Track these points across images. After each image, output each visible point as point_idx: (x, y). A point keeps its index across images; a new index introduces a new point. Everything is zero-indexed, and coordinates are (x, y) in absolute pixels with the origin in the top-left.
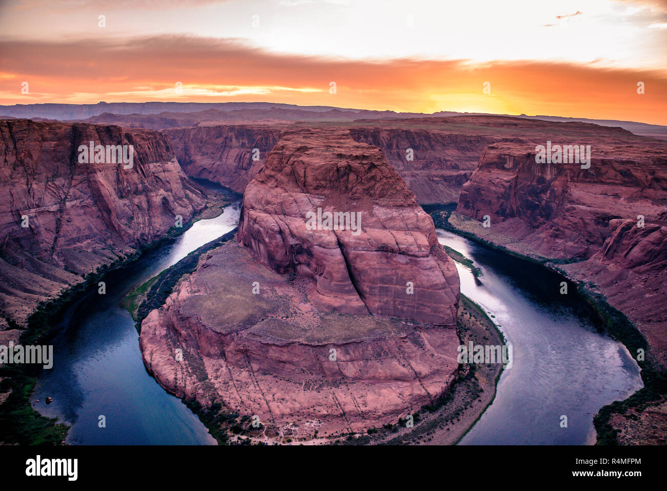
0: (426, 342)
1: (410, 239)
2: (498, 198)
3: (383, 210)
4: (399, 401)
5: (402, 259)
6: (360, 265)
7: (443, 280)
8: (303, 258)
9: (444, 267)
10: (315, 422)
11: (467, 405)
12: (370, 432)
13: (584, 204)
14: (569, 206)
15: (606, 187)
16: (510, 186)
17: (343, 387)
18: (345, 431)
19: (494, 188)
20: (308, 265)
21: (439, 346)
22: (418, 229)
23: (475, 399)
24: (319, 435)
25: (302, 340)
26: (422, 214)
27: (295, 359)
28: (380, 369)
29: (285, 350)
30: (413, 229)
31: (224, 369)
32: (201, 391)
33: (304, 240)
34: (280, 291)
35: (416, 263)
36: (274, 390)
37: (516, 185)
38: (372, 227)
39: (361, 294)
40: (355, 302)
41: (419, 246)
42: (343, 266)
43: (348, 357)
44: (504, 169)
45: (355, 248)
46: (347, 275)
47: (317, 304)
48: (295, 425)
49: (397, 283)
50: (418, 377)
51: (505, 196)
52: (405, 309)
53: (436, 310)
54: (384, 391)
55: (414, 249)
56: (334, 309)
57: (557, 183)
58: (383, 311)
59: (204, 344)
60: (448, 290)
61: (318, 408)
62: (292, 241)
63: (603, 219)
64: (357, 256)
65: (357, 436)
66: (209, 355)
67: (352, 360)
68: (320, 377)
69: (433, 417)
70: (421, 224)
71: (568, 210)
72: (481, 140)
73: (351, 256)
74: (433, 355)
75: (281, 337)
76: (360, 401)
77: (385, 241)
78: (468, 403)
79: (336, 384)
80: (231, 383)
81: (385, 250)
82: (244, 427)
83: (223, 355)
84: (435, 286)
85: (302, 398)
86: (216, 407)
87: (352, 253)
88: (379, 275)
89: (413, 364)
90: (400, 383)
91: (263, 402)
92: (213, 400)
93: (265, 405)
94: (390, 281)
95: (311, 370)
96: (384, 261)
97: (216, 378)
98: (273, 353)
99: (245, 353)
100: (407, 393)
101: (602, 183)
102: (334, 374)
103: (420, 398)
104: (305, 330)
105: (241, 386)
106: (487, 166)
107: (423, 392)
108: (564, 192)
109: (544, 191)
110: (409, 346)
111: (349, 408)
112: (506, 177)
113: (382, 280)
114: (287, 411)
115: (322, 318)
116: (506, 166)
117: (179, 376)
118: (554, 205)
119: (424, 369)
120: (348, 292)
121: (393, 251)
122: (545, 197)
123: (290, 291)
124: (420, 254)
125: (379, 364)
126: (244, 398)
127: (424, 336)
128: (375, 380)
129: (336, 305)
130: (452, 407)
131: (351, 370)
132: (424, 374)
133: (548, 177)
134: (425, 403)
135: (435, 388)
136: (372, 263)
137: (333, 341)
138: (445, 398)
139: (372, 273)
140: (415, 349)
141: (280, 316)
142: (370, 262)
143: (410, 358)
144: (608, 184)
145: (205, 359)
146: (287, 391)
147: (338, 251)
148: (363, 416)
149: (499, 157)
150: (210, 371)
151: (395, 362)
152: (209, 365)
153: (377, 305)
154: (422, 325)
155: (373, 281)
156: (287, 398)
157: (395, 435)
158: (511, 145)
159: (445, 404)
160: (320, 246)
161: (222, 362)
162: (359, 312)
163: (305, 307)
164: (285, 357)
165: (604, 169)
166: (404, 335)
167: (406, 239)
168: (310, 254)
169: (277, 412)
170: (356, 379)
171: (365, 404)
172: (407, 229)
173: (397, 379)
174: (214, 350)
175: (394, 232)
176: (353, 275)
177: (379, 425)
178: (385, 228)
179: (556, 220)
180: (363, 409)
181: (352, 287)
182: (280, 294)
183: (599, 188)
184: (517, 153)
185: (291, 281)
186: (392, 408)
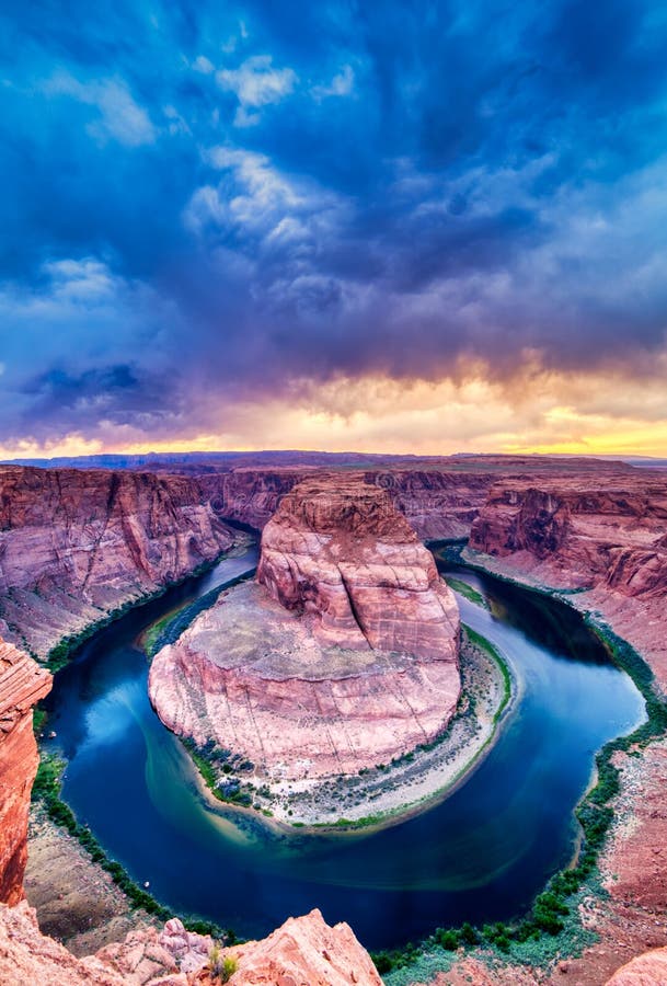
0: (425, 677)
1: (410, 574)
2: (506, 532)
3: (385, 547)
4: (393, 739)
5: (401, 594)
6: (362, 600)
7: (442, 614)
8: (309, 594)
9: (443, 600)
10: (306, 763)
11: (464, 743)
12: (361, 773)
13: (585, 535)
14: (572, 537)
15: (604, 518)
16: (516, 521)
17: (338, 724)
18: (336, 772)
19: (501, 523)
20: (314, 601)
21: (437, 681)
22: (418, 564)
23: (472, 736)
24: (308, 776)
25: (301, 676)
26: (422, 549)
27: (293, 695)
28: (377, 705)
29: (283, 685)
30: (413, 565)
31: (224, 706)
32: (198, 728)
33: (311, 578)
34: (287, 627)
35: (415, 597)
36: (269, 727)
37: (521, 520)
38: (374, 563)
39: (363, 630)
40: (357, 636)
41: (418, 582)
42: (346, 602)
43: (345, 693)
44: (508, 504)
45: (358, 584)
46: (350, 610)
47: (321, 640)
48: (286, 765)
49: (398, 617)
50: (414, 713)
51: (512, 530)
52: (405, 643)
53: (435, 644)
54: (379, 729)
55: (414, 584)
56: (336, 645)
57: (557, 515)
58: (385, 646)
59: (207, 679)
60: (447, 623)
61: (310, 747)
62: (300, 578)
63: (604, 548)
64: (359, 592)
65: (347, 777)
66: (211, 691)
67: (348, 697)
68: (316, 714)
69: (427, 756)
70: (421, 560)
71: (570, 541)
72: (490, 478)
73: (354, 592)
74: (430, 690)
75: (281, 671)
76: (353, 739)
77: (385, 577)
78: (464, 742)
79: (331, 720)
80: (228, 720)
81: (386, 586)
82: (234, 766)
83: (224, 690)
84: (433, 620)
85: (296, 735)
86: (211, 744)
87: (355, 589)
88: (380, 610)
89: (410, 700)
90: (395, 720)
91: (257, 740)
92: (208, 737)
93: (258, 744)
94: (391, 616)
95: (307, 706)
96: (386, 596)
97: (216, 714)
98: (272, 689)
99: (245, 688)
100: (402, 730)
101: (601, 513)
102: (329, 711)
103: (417, 736)
104: (305, 666)
105: (237, 722)
106: (494, 502)
107: (419, 730)
108: (565, 523)
109: (547, 524)
110: (407, 681)
111: (342, 747)
112: (512, 511)
113: (383, 615)
114: (279, 750)
115: (323, 653)
116: (511, 501)
117: (180, 713)
118: (558, 537)
119: (420, 706)
120: (350, 627)
121: (393, 586)
122: (549, 529)
123: (296, 627)
124: (419, 588)
125: (375, 701)
126: (239, 736)
127: (423, 671)
128: (370, 717)
129: (339, 640)
130: (448, 745)
131: (347, 707)
132: (420, 711)
133: (550, 510)
134: (420, 742)
135: (432, 726)
136: (373, 598)
137: (331, 676)
138: (442, 737)
139: (373, 608)
140: (412, 684)
141: (283, 651)
142: (372, 598)
143: (407, 693)
144: (607, 514)
145: (207, 695)
146: (282, 728)
147: (342, 587)
148: (355, 755)
149: (504, 493)
150: (210, 708)
151: (392, 698)
152: (210, 701)
153: (378, 639)
154: (421, 659)
155: (375, 617)
156: (281, 736)
157: (386, 777)
158: (514, 482)
159: (441, 742)
160: (324, 582)
161: (223, 697)
162: (360, 647)
163: (309, 642)
164: (283, 693)
165: (601, 500)
166: (401, 670)
167: (405, 575)
168: (316, 591)
169: (269, 750)
170: (352, 716)
171: (358, 743)
172: (407, 565)
173: (393, 716)
174: (217, 685)
175: (395, 568)
176: (356, 611)
177: (371, 765)
178: (386, 564)
179: (560, 552)
180: (356, 748)
181: (354, 622)
182: (287, 629)
183: (598, 519)
184: (520, 489)
185: (298, 617)
186: (386, 747)
